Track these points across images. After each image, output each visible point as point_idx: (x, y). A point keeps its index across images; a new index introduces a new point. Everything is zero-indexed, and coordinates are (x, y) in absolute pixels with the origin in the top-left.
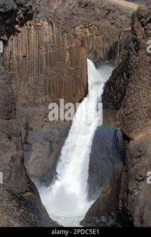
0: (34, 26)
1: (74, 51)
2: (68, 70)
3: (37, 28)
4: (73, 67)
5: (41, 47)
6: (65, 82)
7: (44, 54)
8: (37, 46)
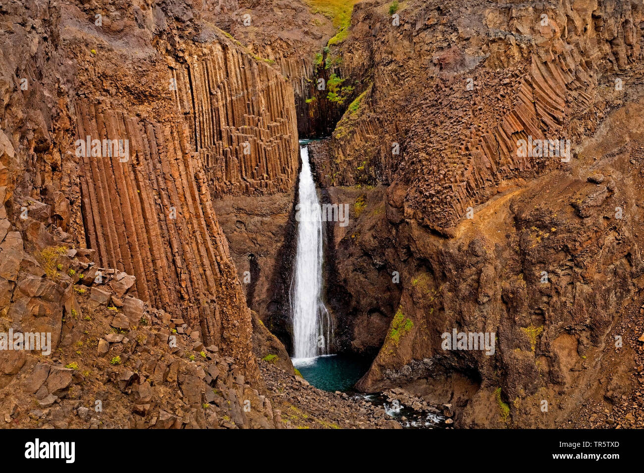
0: (199, 56)
1: (274, 93)
2: (266, 127)
3: (203, 58)
4: (275, 121)
5: (215, 93)
6: (265, 150)
7: (221, 104)
8: (206, 92)
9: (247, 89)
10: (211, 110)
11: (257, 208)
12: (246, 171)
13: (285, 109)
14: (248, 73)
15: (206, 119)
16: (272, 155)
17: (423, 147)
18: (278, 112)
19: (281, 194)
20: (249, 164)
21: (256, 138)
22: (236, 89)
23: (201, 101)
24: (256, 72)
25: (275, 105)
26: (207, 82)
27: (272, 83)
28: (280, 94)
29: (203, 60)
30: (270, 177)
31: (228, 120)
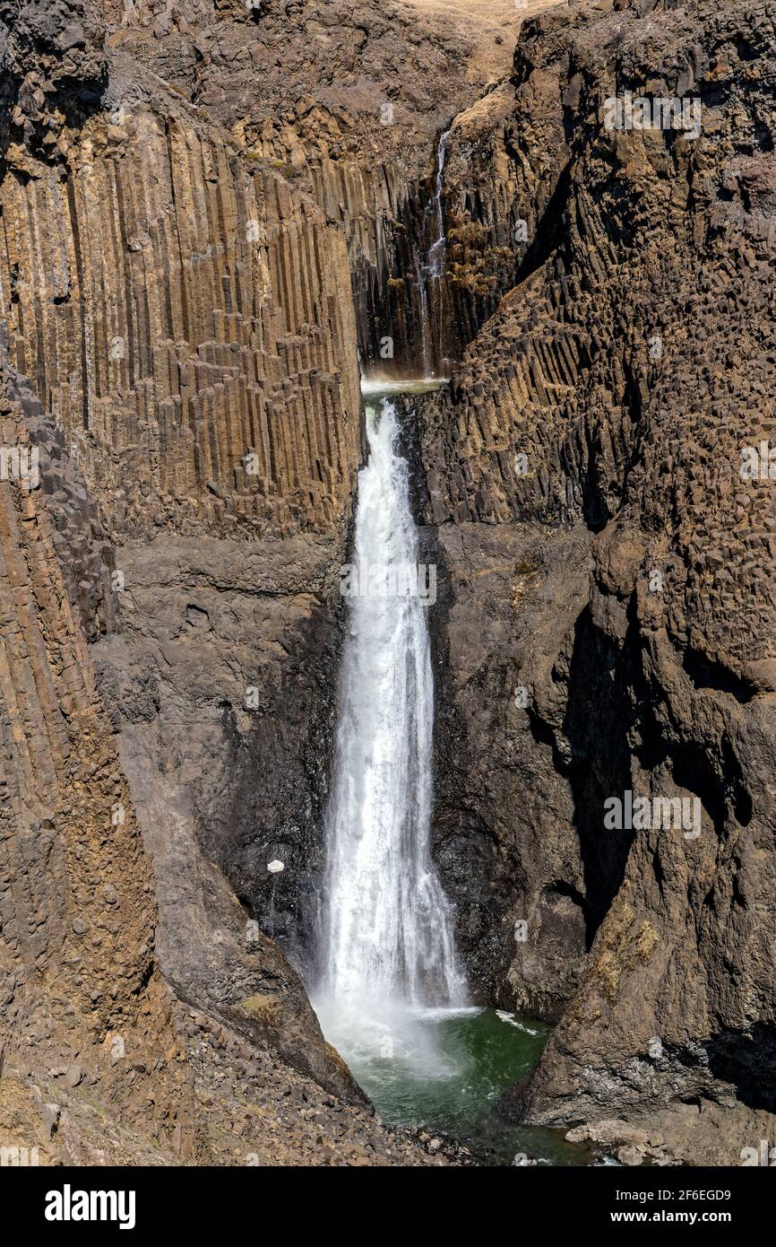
0: (97, 144)
1: (296, 253)
2: (273, 347)
3: (109, 150)
4: (298, 332)
5: (138, 247)
6: (267, 411)
7: (152, 277)
8: (115, 242)
9: (223, 240)
10: (127, 292)
11: (242, 571)
12: (215, 466)
13: (324, 300)
14: (228, 196)
15: (113, 316)
16: (286, 426)
17: (694, 423)
18: (305, 307)
19: (309, 536)
20: (225, 447)
21: (243, 376)
22: (193, 240)
23: (101, 267)
24: (250, 192)
25: (299, 288)
26: (117, 217)
27: (293, 224)
28: (313, 259)
29: (107, 157)
30: (279, 488)
31: (170, 321)
